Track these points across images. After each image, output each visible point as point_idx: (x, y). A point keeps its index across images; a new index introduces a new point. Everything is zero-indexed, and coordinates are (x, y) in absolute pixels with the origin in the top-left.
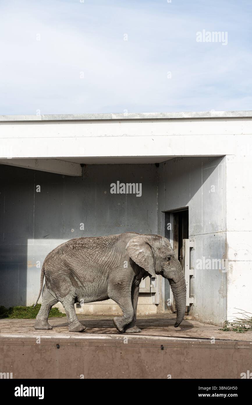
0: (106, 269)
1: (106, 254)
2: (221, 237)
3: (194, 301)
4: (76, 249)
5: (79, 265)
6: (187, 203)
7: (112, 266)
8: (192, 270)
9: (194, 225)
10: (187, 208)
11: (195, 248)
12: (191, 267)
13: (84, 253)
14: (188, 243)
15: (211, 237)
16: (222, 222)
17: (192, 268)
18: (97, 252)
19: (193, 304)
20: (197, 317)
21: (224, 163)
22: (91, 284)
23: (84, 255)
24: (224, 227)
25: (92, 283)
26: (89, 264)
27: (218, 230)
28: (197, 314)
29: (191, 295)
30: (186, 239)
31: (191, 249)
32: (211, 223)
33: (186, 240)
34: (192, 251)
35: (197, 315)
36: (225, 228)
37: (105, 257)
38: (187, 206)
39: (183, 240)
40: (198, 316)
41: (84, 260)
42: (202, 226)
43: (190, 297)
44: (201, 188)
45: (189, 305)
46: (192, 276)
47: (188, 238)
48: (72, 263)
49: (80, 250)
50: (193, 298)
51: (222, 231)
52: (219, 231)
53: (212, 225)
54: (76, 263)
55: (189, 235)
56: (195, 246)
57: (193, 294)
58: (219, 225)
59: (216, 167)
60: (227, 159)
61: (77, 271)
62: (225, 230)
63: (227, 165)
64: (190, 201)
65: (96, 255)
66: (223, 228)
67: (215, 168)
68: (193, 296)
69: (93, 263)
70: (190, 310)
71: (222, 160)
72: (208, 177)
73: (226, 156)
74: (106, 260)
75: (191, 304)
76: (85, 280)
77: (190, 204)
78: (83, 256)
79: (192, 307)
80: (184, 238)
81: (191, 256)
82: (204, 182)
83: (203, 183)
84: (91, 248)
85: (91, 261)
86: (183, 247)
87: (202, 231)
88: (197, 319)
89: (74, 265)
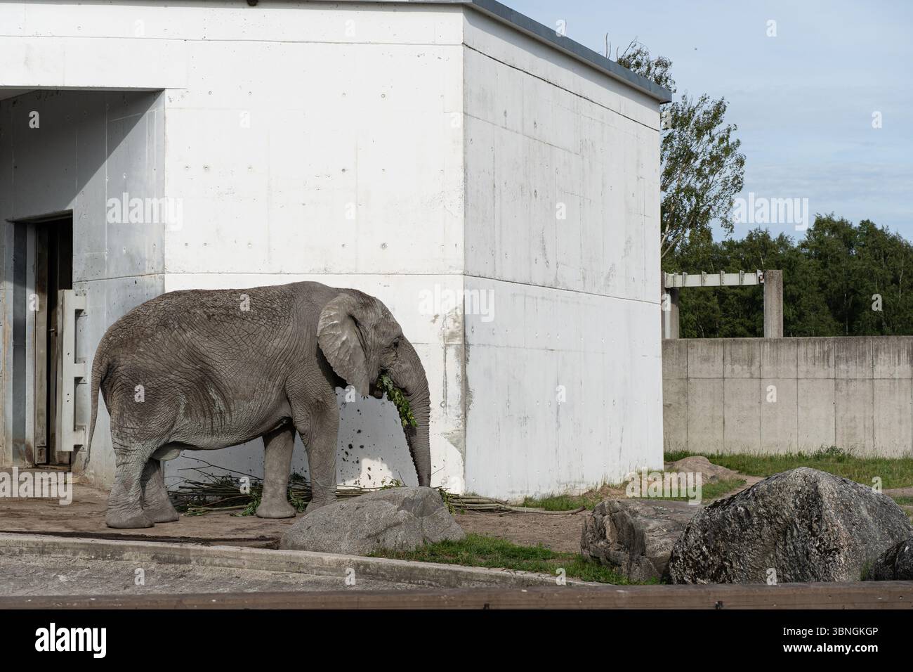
0: (278, 367)
1: (281, 332)
2: (152, 286)
3: (85, 439)
4: (215, 319)
5: (227, 358)
6: (68, 202)
7: (292, 359)
8: (80, 366)
9: (87, 255)
10: (70, 213)
11: (88, 311)
12: (78, 357)
13: (236, 331)
14: (70, 300)
15: (126, 286)
16: (154, 251)
17: (80, 359)
18: (263, 329)
19: (81, 445)
20: (93, 477)
21: (161, 108)
22: (246, 405)
23: (238, 336)
24: (159, 263)
25: (249, 401)
26: (247, 356)
27: (144, 269)
28: (93, 472)
29: (77, 424)
30: (66, 290)
31: (78, 313)
32: (128, 253)
33: (66, 292)
34: (81, 320)
35: (93, 474)
36: (162, 265)
37: (279, 339)
38: (68, 208)
39: (60, 292)
40: (95, 475)
41: (237, 348)
42: (106, 257)
43: (75, 430)
44: (103, 165)
45: (72, 449)
46: (80, 378)
47: (71, 288)
48: (213, 354)
49: (225, 324)
50: (83, 432)
51: (153, 271)
52: (147, 271)
53: (131, 258)
54: (220, 354)
55: (74, 279)
56: (88, 307)
57: (82, 422)
58: (147, 256)
59: (142, 115)
60: (167, 100)
61: (222, 374)
62: (160, 269)
63: (168, 113)
64: (76, 199)
65: (261, 334)
66: (155, 265)
67: (137, 119)
68: (82, 426)
69: (253, 354)
70: (74, 462)
71: (155, 100)
72: (121, 141)
73: (166, 91)
74: (281, 345)
75: (77, 447)
76: (237, 395)
77: (77, 206)
78: (235, 337)
79: (80, 455)
80: (60, 289)
81: (78, 331)
82: (110, 152)
83: (109, 155)
84: (250, 319)
85: (251, 350)
86: (59, 309)
87: (106, 270)
88: (92, 482)
89: (217, 360)
